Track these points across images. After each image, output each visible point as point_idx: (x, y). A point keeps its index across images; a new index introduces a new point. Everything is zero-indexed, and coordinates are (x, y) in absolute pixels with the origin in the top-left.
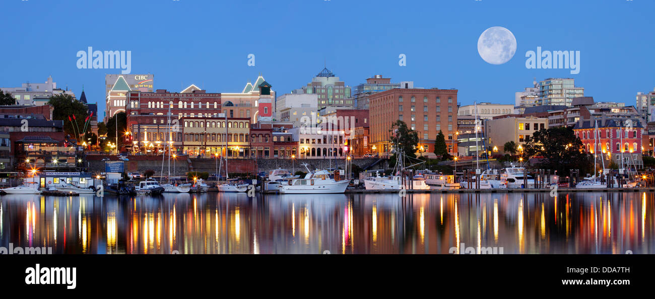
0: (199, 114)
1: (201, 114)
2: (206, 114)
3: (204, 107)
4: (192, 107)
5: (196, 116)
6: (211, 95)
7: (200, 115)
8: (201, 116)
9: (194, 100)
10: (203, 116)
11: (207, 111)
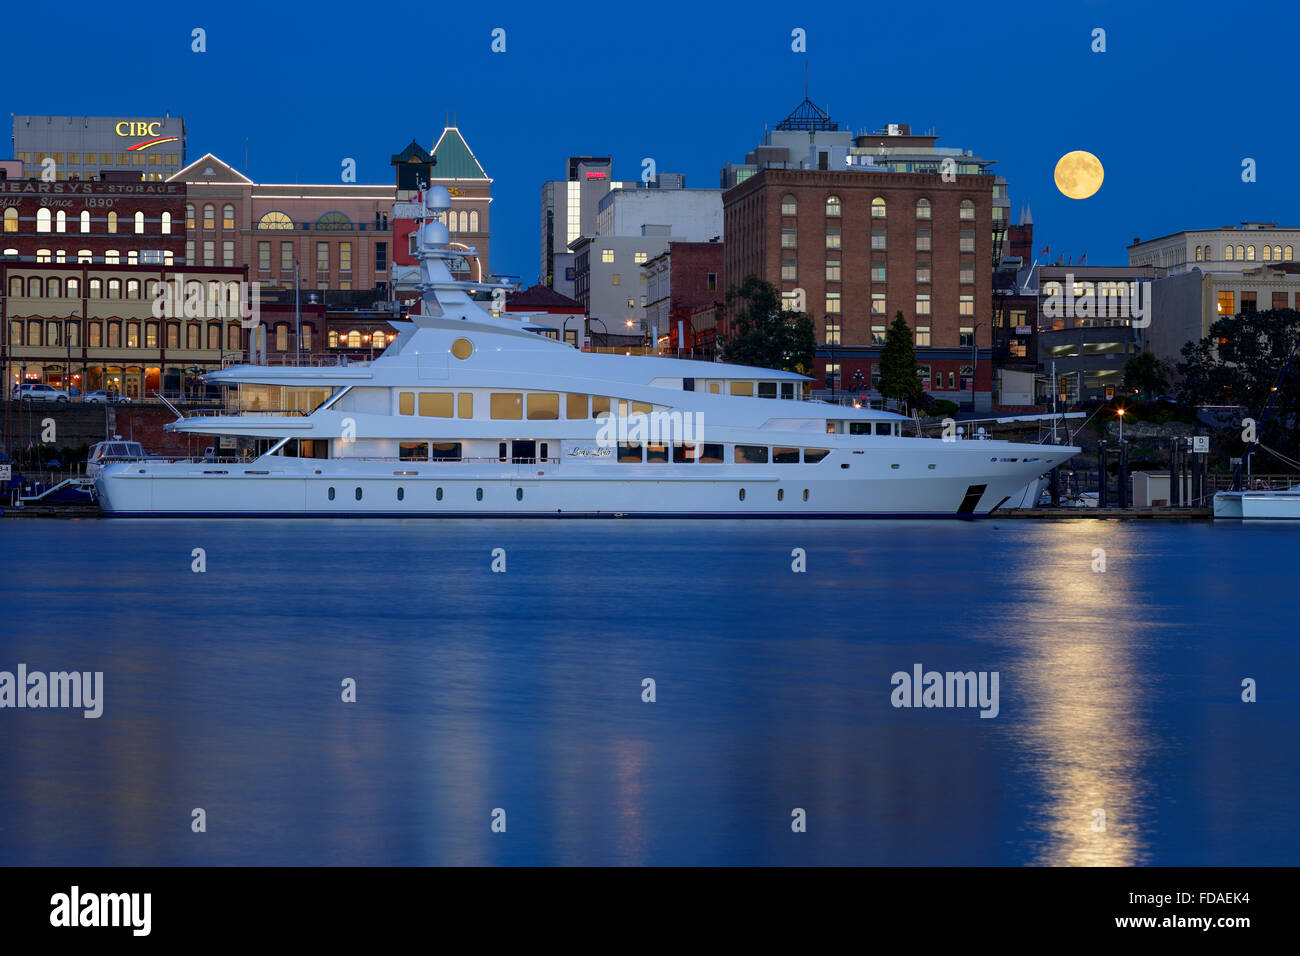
0: (108, 253)
1: (117, 253)
2: (131, 253)
3: (127, 227)
4: (85, 228)
5: (99, 259)
6: (151, 189)
7: (112, 257)
8: (116, 261)
9: (92, 203)
10: (124, 259)
11: (139, 243)
